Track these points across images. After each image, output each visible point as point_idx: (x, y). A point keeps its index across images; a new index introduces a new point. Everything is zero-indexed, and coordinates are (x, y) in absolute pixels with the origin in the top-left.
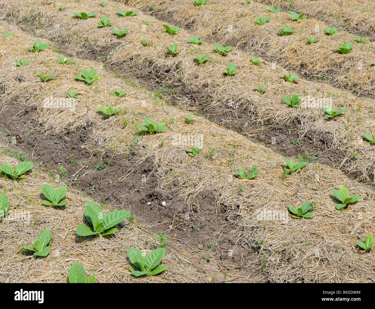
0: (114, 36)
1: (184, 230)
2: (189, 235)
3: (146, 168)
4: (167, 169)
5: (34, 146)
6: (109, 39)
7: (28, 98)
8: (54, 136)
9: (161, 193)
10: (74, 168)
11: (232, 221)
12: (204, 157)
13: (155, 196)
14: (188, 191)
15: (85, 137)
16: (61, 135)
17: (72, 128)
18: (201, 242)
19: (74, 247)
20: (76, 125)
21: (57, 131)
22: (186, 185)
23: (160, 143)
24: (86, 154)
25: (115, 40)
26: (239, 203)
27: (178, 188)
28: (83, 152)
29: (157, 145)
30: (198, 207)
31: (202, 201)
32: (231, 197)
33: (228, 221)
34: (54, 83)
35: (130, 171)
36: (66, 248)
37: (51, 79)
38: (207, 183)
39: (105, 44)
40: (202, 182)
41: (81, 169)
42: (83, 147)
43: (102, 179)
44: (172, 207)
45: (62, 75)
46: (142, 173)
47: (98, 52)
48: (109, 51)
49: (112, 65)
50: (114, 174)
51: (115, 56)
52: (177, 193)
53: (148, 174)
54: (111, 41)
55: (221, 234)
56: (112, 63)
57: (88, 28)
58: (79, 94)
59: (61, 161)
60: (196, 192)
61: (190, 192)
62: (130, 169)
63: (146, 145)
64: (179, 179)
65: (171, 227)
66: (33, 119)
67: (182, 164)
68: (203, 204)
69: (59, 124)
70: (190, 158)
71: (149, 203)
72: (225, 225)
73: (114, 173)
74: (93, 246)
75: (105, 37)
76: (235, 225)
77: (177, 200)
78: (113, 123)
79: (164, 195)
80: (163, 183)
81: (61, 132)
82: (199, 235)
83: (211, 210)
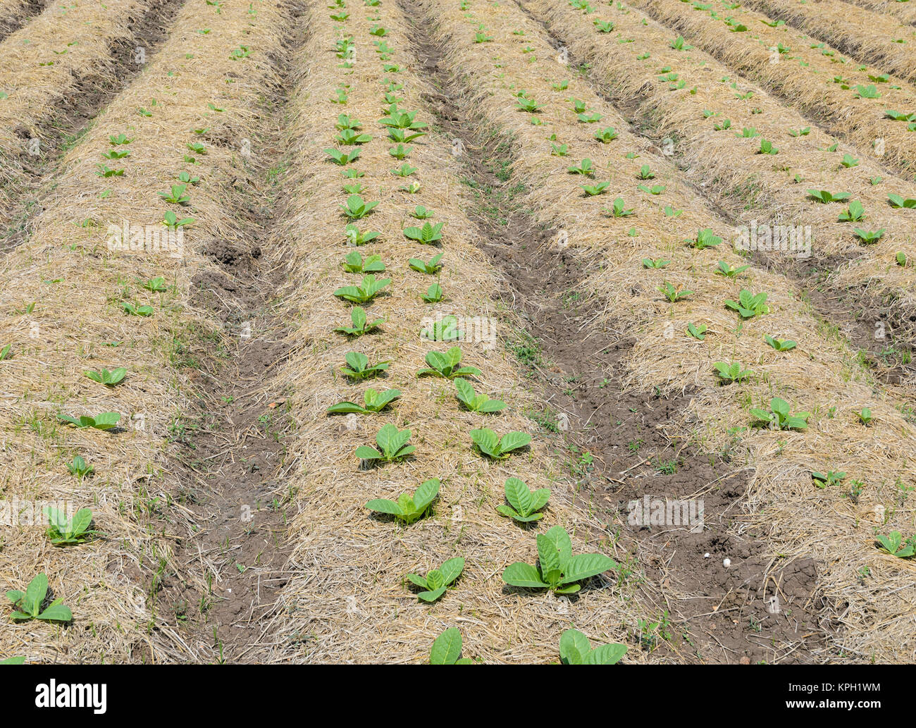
0: (855, 240)
1: (734, 621)
2: (737, 634)
3: (732, 490)
4: (764, 500)
5: (596, 408)
6: (846, 244)
7: (631, 323)
8: (634, 397)
9: (732, 542)
10: (630, 459)
11: (826, 631)
12: (842, 494)
13: (720, 544)
14: (779, 550)
15: (672, 410)
16: (644, 399)
17: (665, 391)
18: (749, 653)
19: (495, 599)
20: (673, 385)
21: (641, 390)
22: (782, 538)
23: (778, 449)
24: (660, 441)
25: (855, 247)
26: (850, 599)
27: (766, 541)
28: (657, 436)
29: (773, 451)
30: (778, 585)
31: (790, 576)
32: (844, 583)
33: (819, 627)
34: (685, 306)
35: (707, 488)
36: (479, 597)
37: (685, 299)
38: (818, 544)
39: (835, 251)
40: (811, 540)
41: (638, 465)
42: (659, 426)
43: (657, 491)
44: (736, 573)
45: (707, 295)
46: (724, 496)
47: (819, 264)
48: (837, 266)
49: (830, 290)
50: (681, 487)
51: (843, 275)
52: (759, 550)
53: (733, 500)
54: (847, 247)
55: (793, 650)
56: (830, 288)
57: (820, 219)
58: (711, 333)
59: (619, 443)
60: (793, 556)
61: (782, 553)
62: (709, 484)
63: (753, 448)
64: (774, 524)
65: (716, 608)
66: (619, 363)
67: (794, 498)
68: (788, 583)
69: (650, 378)
70: (813, 488)
71: (707, 555)
72: (811, 634)
73: (680, 485)
74: (527, 607)
75: (841, 238)
76: (828, 639)
77: (754, 562)
78: (729, 394)
79: (737, 546)
80: (746, 523)
81: (647, 393)
82: (754, 638)
83: (799, 598)
